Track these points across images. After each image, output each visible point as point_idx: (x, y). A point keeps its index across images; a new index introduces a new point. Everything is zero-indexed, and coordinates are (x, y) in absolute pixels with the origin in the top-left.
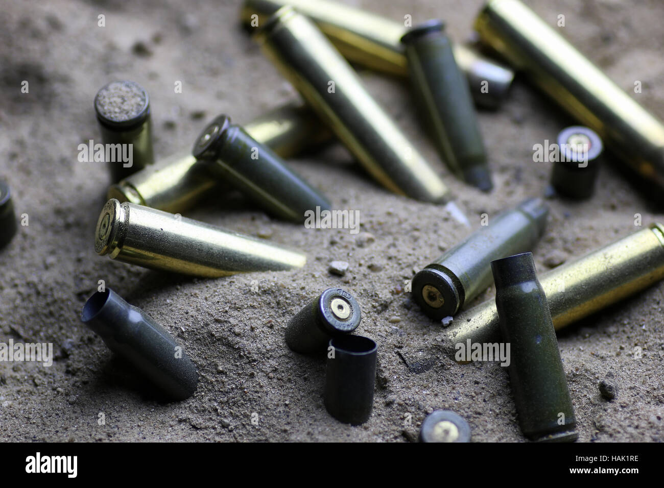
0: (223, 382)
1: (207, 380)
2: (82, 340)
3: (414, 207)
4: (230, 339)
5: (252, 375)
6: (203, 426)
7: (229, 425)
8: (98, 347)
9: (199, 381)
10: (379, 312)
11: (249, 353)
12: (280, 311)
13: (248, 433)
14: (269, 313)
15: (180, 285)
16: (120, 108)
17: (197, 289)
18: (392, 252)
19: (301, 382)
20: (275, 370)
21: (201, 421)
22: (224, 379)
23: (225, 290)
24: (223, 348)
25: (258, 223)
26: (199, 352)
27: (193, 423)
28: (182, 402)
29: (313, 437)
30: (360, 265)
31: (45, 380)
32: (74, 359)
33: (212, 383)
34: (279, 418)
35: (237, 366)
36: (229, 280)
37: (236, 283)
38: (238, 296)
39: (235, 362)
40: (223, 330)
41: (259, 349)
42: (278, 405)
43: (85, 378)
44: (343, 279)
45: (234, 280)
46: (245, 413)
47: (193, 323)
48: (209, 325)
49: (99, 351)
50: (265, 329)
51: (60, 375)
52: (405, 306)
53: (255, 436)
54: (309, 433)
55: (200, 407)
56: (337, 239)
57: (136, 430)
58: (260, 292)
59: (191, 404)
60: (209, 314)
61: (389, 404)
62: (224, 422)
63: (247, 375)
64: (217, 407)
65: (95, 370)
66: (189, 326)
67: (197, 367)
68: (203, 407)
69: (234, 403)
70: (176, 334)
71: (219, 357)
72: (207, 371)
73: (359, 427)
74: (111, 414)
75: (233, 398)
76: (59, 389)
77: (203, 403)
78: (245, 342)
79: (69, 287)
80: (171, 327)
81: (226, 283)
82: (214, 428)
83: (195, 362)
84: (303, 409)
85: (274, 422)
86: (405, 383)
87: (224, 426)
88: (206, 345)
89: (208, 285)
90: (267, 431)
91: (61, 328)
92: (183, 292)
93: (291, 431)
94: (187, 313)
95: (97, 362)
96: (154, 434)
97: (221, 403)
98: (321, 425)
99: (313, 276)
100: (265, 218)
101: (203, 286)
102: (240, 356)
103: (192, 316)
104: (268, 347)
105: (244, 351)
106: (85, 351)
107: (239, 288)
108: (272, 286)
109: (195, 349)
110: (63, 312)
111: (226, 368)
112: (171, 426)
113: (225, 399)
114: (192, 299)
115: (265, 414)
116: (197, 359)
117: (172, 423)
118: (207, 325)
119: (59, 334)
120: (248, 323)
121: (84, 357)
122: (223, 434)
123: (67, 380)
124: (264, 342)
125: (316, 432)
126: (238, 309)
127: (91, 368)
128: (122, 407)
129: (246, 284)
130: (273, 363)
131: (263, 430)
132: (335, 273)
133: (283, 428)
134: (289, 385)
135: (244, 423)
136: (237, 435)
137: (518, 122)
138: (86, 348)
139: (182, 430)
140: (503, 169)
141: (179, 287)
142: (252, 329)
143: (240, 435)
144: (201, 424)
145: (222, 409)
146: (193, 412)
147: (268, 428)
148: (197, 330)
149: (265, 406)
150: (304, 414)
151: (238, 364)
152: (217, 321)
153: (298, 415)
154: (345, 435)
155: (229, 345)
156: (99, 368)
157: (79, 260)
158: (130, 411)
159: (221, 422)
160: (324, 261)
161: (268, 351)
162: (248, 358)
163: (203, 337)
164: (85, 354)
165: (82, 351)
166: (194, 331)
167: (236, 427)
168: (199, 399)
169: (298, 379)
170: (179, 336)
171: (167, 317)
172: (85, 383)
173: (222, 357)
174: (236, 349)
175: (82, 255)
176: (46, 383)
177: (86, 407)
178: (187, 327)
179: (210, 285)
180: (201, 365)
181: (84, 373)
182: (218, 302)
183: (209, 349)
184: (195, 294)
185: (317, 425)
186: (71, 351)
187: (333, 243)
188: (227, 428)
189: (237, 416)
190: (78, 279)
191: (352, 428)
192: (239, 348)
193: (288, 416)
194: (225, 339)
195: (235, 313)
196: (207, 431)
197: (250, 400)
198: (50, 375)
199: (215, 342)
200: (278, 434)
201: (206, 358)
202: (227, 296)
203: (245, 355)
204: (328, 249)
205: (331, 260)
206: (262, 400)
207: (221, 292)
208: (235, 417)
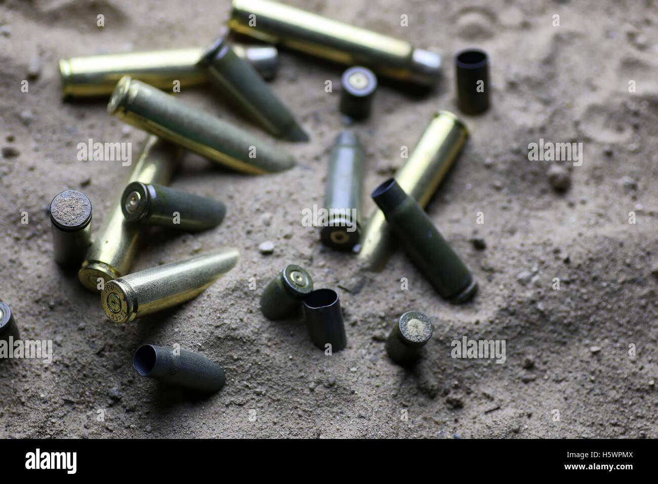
0: (242, 366)
1: (230, 369)
2: (122, 384)
3: (278, 178)
4: (232, 334)
5: (258, 351)
6: (245, 402)
7: (262, 392)
8: (140, 384)
9: (225, 373)
10: (310, 265)
11: (249, 337)
12: (250, 298)
13: (277, 391)
14: (244, 303)
15: (175, 314)
16: (74, 214)
17: (189, 312)
18: (290, 218)
19: (290, 339)
20: (270, 340)
21: (241, 399)
22: (241, 363)
23: (209, 302)
24: (230, 343)
25: (189, 242)
26: (216, 354)
27: (238, 402)
28: (219, 392)
29: (325, 372)
30: (279, 239)
31: (114, 424)
32: (125, 400)
33: (234, 369)
34: (292, 370)
35: (245, 350)
36: (205, 295)
37: (212, 294)
38: (219, 303)
39: (242, 348)
40: (224, 331)
41: (252, 331)
42: (286, 363)
43: (146, 410)
44: (274, 254)
45: (209, 293)
46: (267, 379)
47: (203, 336)
48: (213, 332)
49: (143, 387)
50: (249, 315)
51: (122, 416)
52: (322, 252)
53: (283, 390)
54: (320, 371)
55: (236, 389)
56: (249, 228)
57: (205, 427)
58: (231, 292)
59: (228, 390)
60: (209, 325)
61: (354, 324)
62: (257, 392)
63: (254, 353)
64: (247, 384)
65: (149, 400)
66: (202, 340)
67: (220, 365)
68: (238, 388)
69: (256, 375)
70: (197, 350)
71: (230, 351)
72: (227, 364)
73: (345, 349)
74: (182, 425)
75: (254, 372)
76: (132, 426)
77: (236, 386)
78: (243, 331)
79: (88, 352)
80: (191, 347)
81: (205, 298)
82: (253, 399)
83: (217, 362)
84: (304, 356)
85: (290, 374)
86: (355, 305)
87: (258, 394)
88: (218, 347)
89: (195, 305)
90: (290, 383)
91: (100, 383)
92: (181, 319)
93: (306, 375)
94: (195, 332)
95: (147, 394)
96: (217, 424)
97: (248, 380)
98: (324, 361)
99: (254, 263)
100: (191, 237)
101: (191, 308)
102: (244, 343)
103: (200, 332)
104: (258, 327)
105: (245, 338)
106: (131, 391)
107: (217, 297)
108: (235, 284)
109: (212, 353)
110: (94, 371)
111: (239, 355)
112: (224, 412)
113: (250, 376)
114: (191, 320)
115: (281, 372)
116: (217, 359)
117: (223, 410)
118: (212, 333)
119: (101, 387)
120: (236, 317)
121: (133, 396)
122: (261, 400)
123: (131, 417)
124: (253, 324)
125: (325, 368)
126: (224, 312)
127: (144, 400)
128: (185, 417)
129: (219, 292)
130: (265, 335)
131: (287, 384)
132: (267, 254)
133: (299, 376)
134: (284, 345)
135: (271, 385)
136: (271, 396)
137: (293, 80)
138: (130, 388)
139: (233, 411)
140: (305, 119)
141: (176, 317)
142: (242, 320)
143: (273, 395)
144: (242, 401)
145: (251, 383)
146: (232, 396)
147: (289, 381)
148: (208, 339)
149: (278, 367)
150: (307, 360)
151: (245, 348)
152: (217, 327)
153: (303, 362)
154: (342, 360)
155: (233, 339)
156: (151, 398)
157: (81, 329)
158: (191, 416)
159: (255, 392)
160: (253, 248)
161: (259, 329)
162: (249, 341)
163: (214, 342)
164: (133, 393)
165: (128, 391)
166: (206, 342)
167: (267, 391)
168: (232, 385)
169: (287, 338)
170: (199, 350)
171: (183, 342)
172: (147, 413)
173: (233, 349)
174: (239, 339)
175: (82, 324)
176: (117, 426)
177: (162, 429)
178: (201, 342)
179: (195, 304)
180: (222, 362)
181: (141, 406)
182: (210, 314)
183: (221, 348)
184: (191, 316)
185: (321, 363)
186: (120, 395)
187: (249, 232)
188: (261, 394)
189: (263, 383)
190: (91, 343)
191: (342, 352)
192: (241, 338)
193: (297, 366)
194: (229, 336)
195: (225, 315)
196: (250, 404)
197: (265, 368)
198: (116, 419)
199: (223, 342)
200: (298, 381)
201: (222, 355)
202: (213, 307)
203: (246, 340)
204: (248, 238)
205: (257, 245)
206: (274, 364)
207: (207, 306)
208: (262, 384)
